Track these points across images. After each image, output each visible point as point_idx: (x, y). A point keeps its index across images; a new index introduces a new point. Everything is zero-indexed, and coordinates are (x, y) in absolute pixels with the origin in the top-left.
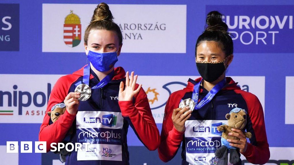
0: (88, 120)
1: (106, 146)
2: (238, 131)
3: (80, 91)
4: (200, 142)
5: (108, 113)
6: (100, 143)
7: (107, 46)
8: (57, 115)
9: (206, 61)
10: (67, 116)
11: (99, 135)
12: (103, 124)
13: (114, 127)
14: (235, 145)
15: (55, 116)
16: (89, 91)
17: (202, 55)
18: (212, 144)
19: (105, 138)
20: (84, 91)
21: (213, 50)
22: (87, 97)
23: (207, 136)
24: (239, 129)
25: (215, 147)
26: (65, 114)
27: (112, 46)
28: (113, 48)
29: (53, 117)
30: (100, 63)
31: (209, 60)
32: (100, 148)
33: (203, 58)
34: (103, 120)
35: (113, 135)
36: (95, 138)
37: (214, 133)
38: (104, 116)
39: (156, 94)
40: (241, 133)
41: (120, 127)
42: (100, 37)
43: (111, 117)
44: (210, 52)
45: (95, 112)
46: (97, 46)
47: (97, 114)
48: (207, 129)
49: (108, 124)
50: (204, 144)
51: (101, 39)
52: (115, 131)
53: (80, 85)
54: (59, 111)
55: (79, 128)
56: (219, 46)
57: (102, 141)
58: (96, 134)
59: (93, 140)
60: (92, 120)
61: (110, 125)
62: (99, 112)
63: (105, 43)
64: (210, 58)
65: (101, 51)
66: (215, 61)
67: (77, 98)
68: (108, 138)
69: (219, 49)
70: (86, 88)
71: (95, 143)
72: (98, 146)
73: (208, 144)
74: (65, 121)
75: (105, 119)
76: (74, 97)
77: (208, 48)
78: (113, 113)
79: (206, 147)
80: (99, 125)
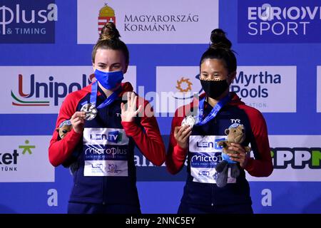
0: (94, 136)
1: (112, 162)
2: (238, 145)
3: (86, 110)
4: (204, 157)
5: (113, 130)
6: (106, 159)
7: (112, 66)
8: (65, 132)
9: (209, 78)
10: (73, 135)
11: (105, 151)
12: (109, 141)
13: (120, 144)
14: (235, 159)
15: (62, 133)
16: (94, 111)
17: (205, 72)
18: (215, 159)
19: (111, 154)
20: (90, 110)
21: (216, 68)
22: (92, 116)
23: (211, 151)
24: (238, 143)
25: (218, 162)
26: (72, 132)
27: (117, 65)
28: (118, 67)
29: (61, 134)
30: (106, 82)
31: (212, 78)
32: (106, 164)
33: (206, 76)
34: (109, 137)
35: (118, 151)
36: (102, 155)
37: (217, 149)
38: (110, 133)
39: (190, 84)
40: (240, 148)
41: (126, 143)
42: (106, 56)
43: (117, 133)
44: (213, 70)
45: (101, 129)
46: (103, 66)
47: (103, 131)
48: (211, 144)
49: (113, 141)
50: (207, 159)
51: (107, 59)
52: (121, 147)
53: (86, 105)
54: (66, 128)
55: (87, 144)
56: (221, 63)
57: (107, 157)
58: (102, 151)
59: (99, 157)
60: (99, 137)
61: (116, 141)
62: (105, 129)
63: (111, 62)
64: (213, 75)
65: (107, 70)
66: (218, 79)
67: (82, 118)
68: (113, 154)
69: (221, 67)
70: (91, 107)
71: (101, 159)
72: (104, 162)
73: (211, 159)
74: (71, 138)
75: (111, 135)
76: (80, 117)
77: (210, 66)
78: (118, 130)
79: (209, 162)
80: (104, 142)
